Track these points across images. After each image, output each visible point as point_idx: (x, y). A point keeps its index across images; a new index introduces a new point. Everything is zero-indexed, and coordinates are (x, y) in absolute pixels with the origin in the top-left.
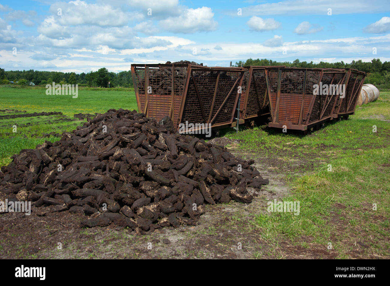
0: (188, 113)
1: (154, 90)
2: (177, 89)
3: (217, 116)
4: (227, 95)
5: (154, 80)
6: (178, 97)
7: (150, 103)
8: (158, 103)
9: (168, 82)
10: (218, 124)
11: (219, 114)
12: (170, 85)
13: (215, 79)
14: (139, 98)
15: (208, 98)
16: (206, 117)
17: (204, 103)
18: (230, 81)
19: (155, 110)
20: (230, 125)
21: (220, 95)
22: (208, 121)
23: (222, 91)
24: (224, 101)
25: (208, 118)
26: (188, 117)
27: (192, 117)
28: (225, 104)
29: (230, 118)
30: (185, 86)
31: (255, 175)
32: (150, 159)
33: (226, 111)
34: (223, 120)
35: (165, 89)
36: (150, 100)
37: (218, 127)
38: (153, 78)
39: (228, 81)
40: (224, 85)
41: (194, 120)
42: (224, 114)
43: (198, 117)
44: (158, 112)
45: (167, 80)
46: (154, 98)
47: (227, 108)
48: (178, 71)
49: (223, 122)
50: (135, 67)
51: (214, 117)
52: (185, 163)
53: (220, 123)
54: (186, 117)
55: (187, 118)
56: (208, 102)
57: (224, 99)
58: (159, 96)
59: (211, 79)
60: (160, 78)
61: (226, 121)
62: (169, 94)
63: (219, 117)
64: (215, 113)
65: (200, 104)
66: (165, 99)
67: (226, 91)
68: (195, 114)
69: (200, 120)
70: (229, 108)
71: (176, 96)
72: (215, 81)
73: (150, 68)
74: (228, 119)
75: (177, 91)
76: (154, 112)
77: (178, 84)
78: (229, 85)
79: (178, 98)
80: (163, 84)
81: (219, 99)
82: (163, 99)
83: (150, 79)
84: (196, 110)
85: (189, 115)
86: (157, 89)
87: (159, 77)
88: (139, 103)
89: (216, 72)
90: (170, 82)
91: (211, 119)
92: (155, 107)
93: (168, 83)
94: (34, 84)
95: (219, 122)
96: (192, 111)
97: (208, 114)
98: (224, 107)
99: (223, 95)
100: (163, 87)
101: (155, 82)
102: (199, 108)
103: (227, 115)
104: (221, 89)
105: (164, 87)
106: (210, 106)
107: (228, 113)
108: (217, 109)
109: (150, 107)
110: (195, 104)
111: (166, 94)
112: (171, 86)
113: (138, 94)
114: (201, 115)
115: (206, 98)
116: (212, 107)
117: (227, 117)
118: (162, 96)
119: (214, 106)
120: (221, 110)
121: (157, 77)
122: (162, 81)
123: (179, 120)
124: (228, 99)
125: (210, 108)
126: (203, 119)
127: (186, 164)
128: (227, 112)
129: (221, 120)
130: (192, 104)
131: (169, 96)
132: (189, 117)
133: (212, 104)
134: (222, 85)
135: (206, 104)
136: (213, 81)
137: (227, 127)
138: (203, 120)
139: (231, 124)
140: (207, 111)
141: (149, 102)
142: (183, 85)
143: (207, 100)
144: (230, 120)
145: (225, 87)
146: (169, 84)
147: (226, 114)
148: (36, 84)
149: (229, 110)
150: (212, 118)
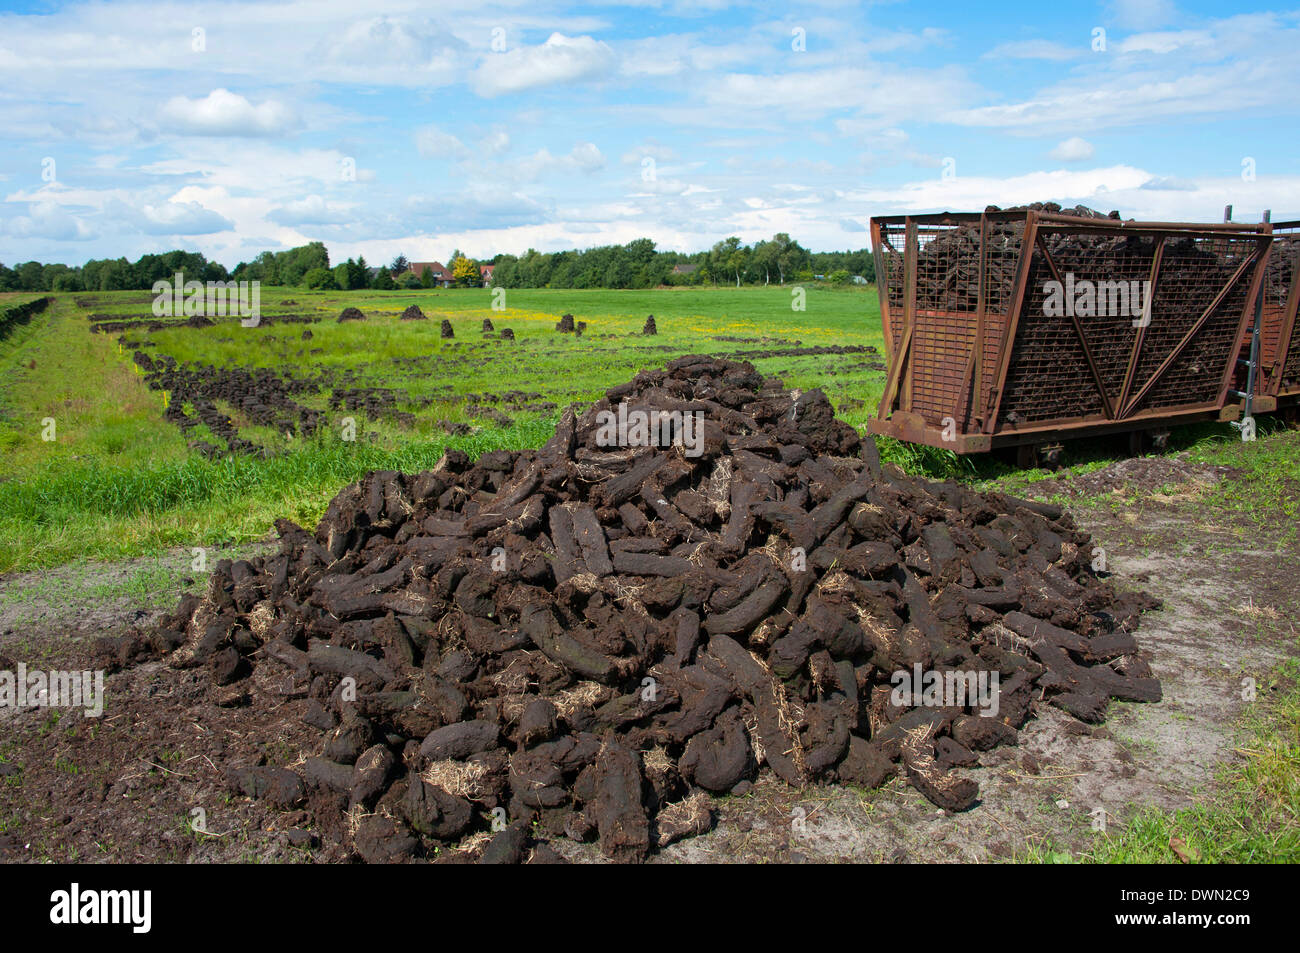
0: (1030, 371)
1: (931, 294)
2: (993, 293)
3: (1156, 385)
4: (1199, 315)
5: (930, 262)
6: (995, 318)
7: (918, 334)
8: (940, 336)
9: (970, 269)
10: (1162, 412)
11: (1163, 377)
12: (974, 281)
13: (1145, 261)
14: (888, 320)
15: (1114, 325)
16: (1108, 386)
17: (1099, 340)
18: (1210, 268)
19: (930, 357)
20: (1216, 414)
21: (1168, 317)
22: (1120, 399)
23: (1178, 302)
24: (1185, 334)
25: (1119, 391)
26: (1033, 383)
27: (1048, 383)
28: (1191, 344)
29: (1215, 392)
30: (1016, 284)
31: (1113, 650)
32: (642, 552)
33: (1195, 369)
34: (1183, 397)
35: (962, 293)
36: (919, 328)
37: (1160, 418)
38: (926, 258)
39: (1205, 268)
40: (1184, 282)
41: (1059, 396)
42: (1188, 378)
43: (1074, 385)
44: (937, 365)
45: (965, 262)
46: (929, 321)
47: (1201, 359)
48: (1009, 234)
49: (1185, 405)
50: (884, 226)
51: (1145, 386)
52: (743, 590)
53: (1169, 407)
54: (1026, 384)
55: (1029, 388)
56: (1119, 339)
57: (1188, 329)
58: (942, 315)
59: (1128, 262)
60: (947, 259)
61: (1195, 401)
62: (972, 309)
63: (1165, 387)
64: (1150, 375)
65: (1080, 341)
66: (960, 324)
67: (1195, 303)
68: (1065, 375)
69: (1086, 394)
70: (1211, 358)
71: (990, 317)
72: (1144, 269)
73: (921, 227)
74: (1208, 395)
75: (993, 300)
76: (928, 364)
77: (999, 275)
78: (1208, 282)
79: (995, 323)
80: (954, 277)
81: (1164, 330)
82: (952, 323)
83: (920, 263)
84: (1065, 362)
85: (1035, 380)
86: (941, 292)
87: (945, 255)
88: (890, 335)
89: (1151, 238)
90: (974, 269)
91: (1131, 394)
92: (931, 350)
93: (968, 273)
94: (865, 281)
95: (1166, 404)
96: (1049, 366)
97: (1118, 378)
98: (1188, 353)
99: (1179, 315)
100: (954, 285)
101: (933, 270)
102: (1076, 355)
103: (1201, 383)
104: (1171, 296)
105: (958, 288)
106: (1126, 351)
107: (1205, 377)
108: (1157, 362)
109: (919, 348)
110: (1059, 342)
111: (962, 308)
112: (977, 284)
113: (886, 305)
114: (1088, 381)
115: (1110, 325)
116: (1134, 354)
117: (1199, 389)
118: (952, 315)
119: (1141, 351)
120: (1174, 365)
121: (941, 255)
122: (953, 265)
123: (996, 393)
124: (1204, 328)
125: (1125, 358)
126: (1098, 392)
127: (747, 593)
128: (1201, 371)
129: (1177, 397)
130: (1048, 342)
131: (972, 316)
132: (1039, 384)
133: (1132, 344)
134: (1174, 282)
135: (1109, 345)
136: (1135, 269)
137: (1202, 420)
138: (1097, 395)
139: (1218, 411)
140: (1112, 366)
141: (914, 331)
142: (1010, 278)
143: (1112, 331)
144: (1213, 398)
145: (1189, 289)
146: (971, 277)
147: (1197, 377)
148: (869, 281)
149: (1207, 365)
150: (1132, 391)
